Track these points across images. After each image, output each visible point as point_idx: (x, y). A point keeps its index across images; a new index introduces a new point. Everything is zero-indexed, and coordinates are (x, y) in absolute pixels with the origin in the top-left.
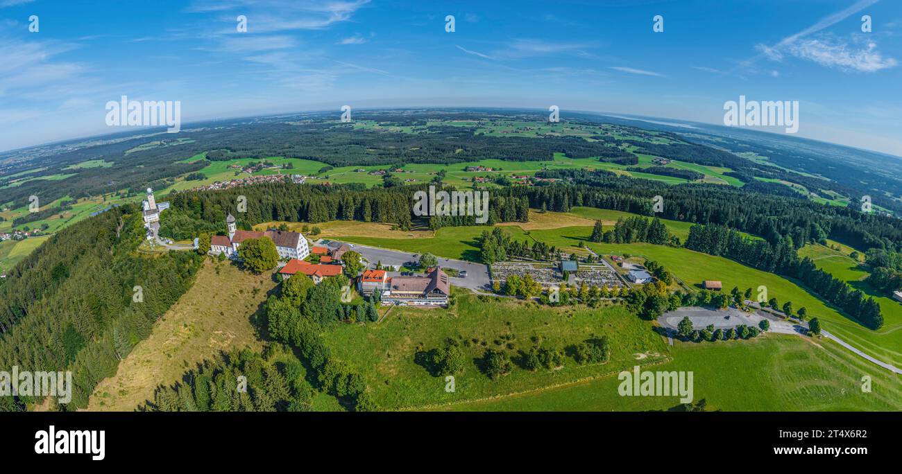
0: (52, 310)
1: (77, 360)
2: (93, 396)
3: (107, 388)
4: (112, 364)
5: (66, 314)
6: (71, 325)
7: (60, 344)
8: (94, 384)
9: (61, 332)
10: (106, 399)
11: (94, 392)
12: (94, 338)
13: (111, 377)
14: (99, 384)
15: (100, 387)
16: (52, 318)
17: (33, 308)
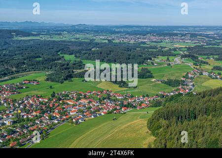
0: (211, 125)
16: (209, 129)
17: (202, 118)
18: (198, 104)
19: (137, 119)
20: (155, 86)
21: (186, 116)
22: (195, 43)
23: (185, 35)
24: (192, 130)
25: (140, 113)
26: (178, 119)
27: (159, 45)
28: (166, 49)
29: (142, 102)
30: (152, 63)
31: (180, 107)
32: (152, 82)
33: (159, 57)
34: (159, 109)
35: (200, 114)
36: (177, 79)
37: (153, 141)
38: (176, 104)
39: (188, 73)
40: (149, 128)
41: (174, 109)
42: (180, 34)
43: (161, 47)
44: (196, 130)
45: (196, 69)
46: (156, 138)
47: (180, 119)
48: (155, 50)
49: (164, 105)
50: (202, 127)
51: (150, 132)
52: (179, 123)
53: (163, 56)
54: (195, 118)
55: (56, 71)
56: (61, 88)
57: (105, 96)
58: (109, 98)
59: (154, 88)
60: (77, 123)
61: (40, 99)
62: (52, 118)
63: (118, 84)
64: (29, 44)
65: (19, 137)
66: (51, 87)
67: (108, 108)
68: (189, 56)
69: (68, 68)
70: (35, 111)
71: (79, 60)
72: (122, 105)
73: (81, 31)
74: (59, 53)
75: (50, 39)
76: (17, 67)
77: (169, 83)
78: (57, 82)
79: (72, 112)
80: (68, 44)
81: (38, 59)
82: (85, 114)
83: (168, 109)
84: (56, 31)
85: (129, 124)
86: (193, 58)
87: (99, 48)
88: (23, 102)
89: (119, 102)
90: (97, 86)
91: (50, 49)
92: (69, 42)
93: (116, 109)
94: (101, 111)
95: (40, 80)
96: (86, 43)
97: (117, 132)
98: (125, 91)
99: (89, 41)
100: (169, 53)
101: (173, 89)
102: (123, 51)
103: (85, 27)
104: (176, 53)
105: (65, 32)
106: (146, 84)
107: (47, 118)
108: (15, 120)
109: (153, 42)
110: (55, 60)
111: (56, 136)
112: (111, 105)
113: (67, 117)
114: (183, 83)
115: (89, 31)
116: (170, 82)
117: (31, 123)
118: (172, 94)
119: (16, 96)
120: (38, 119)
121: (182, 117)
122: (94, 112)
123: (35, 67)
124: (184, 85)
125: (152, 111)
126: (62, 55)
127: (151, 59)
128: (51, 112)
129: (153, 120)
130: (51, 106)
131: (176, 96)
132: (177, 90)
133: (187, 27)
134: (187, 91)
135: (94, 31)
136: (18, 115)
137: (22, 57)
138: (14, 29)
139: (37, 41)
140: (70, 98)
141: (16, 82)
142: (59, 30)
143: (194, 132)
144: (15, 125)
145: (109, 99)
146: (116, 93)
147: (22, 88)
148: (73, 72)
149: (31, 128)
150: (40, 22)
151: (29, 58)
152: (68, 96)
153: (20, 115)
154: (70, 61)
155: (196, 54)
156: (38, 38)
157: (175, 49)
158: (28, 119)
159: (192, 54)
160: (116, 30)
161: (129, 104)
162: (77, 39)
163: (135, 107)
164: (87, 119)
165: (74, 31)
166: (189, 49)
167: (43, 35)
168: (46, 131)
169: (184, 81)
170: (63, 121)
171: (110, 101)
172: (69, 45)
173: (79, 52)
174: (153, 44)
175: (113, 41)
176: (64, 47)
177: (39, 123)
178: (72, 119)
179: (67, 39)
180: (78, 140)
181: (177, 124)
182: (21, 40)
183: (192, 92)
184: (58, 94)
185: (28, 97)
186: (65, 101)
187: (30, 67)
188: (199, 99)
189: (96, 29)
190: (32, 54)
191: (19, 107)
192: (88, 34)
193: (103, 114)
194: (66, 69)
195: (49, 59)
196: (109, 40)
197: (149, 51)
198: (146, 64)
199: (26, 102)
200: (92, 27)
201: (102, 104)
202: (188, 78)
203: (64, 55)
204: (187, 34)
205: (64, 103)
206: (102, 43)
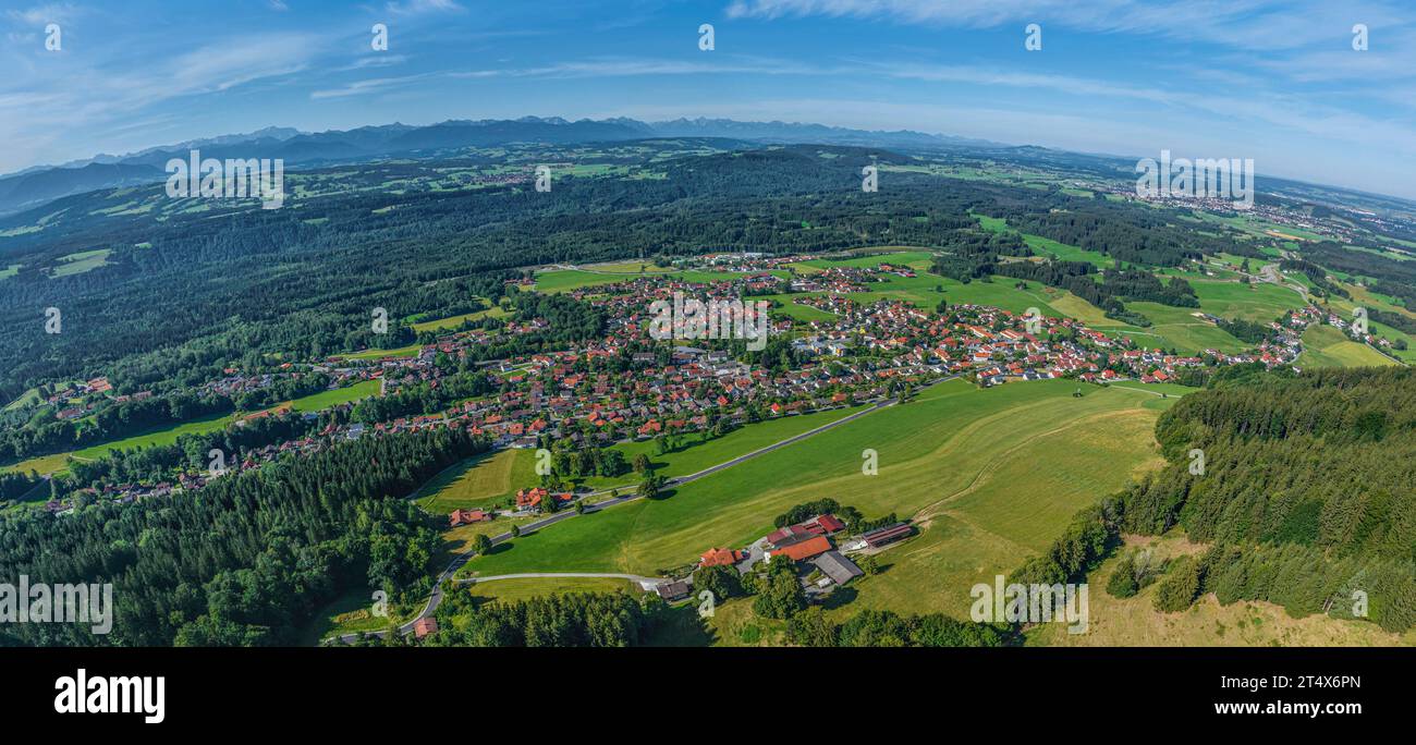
0: (1317, 463)
1: (1281, 548)
2: (1245, 604)
3: (1270, 618)
4: (1309, 604)
5: (1330, 485)
6: (1320, 503)
7: (1284, 511)
8: (1263, 595)
9: (1301, 499)
10: (1251, 626)
11: (1251, 603)
12: (1329, 550)
13: (1289, 613)
14: (1268, 603)
15: (1262, 607)
16: (1308, 472)
17: (1299, 439)
18: (1298, 402)
19: (1133, 406)
20: (1197, 332)
21: (1259, 426)
22: (1323, 233)
23: (1299, 207)
24: (1264, 466)
25: (1146, 394)
26: (1239, 429)
27: (1227, 223)
28: (1244, 237)
29: (1156, 367)
30: (1201, 268)
31: (1250, 398)
32: (1193, 319)
33: (1223, 254)
34: (1197, 393)
35: (1299, 429)
36: (1260, 323)
37: (1160, 470)
38: (1243, 390)
39: (1291, 312)
40: (1160, 436)
41: (1234, 401)
42: (1285, 201)
43: (1231, 229)
44: (1276, 465)
45: (1315, 304)
46: (1168, 465)
47: (1242, 431)
48: (1214, 235)
49: (1212, 386)
50: (1292, 463)
51: (1158, 445)
52: (1238, 440)
53: (1234, 254)
54: (1283, 435)
55: (956, 251)
56: (962, 295)
57: (1067, 333)
58: (1074, 338)
59: (1197, 336)
60: (985, 383)
61: (911, 313)
62: (929, 360)
63: (1104, 308)
64: (903, 183)
65: (853, 386)
66: (939, 289)
67: (1067, 364)
68: (1301, 266)
69: (987, 250)
70: (897, 337)
71: (1015, 232)
72: (1104, 364)
73: (1030, 163)
74: (969, 211)
75: (952, 175)
76: (870, 232)
77: (1238, 330)
78: (954, 277)
79: (979, 356)
80: (992, 190)
81: (919, 219)
82: (1007, 366)
83: (1220, 399)
84: (969, 157)
85: (1113, 413)
86: (1314, 274)
87: (1068, 209)
88: (873, 312)
89: (1098, 355)
90: (1049, 305)
91: (949, 198)
92: (996, 186)
93: (1086, 371)
94: (1049, 367)
95: (916, 269)
96: (1038, 193)
97: (1077, 427)
98: (1117, 328)
99: (1046, 188)
100: (1251, 251)
101: (1245, 349)
102: (1128, 226)
103: (1042, 154)
104: (1269, 251)
105: (989, 163)
106: (1177, 320)
107: (920, 357)
108: (851, 348)
109: (1211, 212)
110: (958, 226)
111: (933, 403)
112: (1076, 358)
113: (965, 365)
114: (1272, 337)
115: (1048, 163)
116: (1240, 328)
117: (883, 362)
118: (1238, 360)
119: (861, 297)
120: (898, 355)
121: (1249, 426)
122: (1030, 368)
123: (912, 236)
124: (1274, 343)
125: (1176, 395)
126: (976, 216)
127: (1199, 257)
128: (929, 346)
129: (1175, 417)
130: (933, 332)
131: (1248, 367)
132: (1252, 353)
133: (1306, 186)
134: (1279, 359)
135: (1061, 165)
136: (858, 339)
137: (886, 210)
138: (875, 146)
139: (922, 176)
140: (980, 322)
141: (866, 265)
142: (975, 156)
143: (1270, 470)
144: (850, 359)
145: (1074, 341)
146: (1094, 330)
147: (876, 280)
148: (996, 260)
149: (881, 373)
150: (933, 134)
151: (900, 214)
152: (976, 317)
153: (862, 340)
154: (993, 232)
155: (1322, 264)
156: (924, 170)
157: (1267, 242)
158: (878, 352)
159: (1310, 264)
160: (1119, 169)
161: (1121, 364)
162: (1017, 180)
163: (1135, 375)
164: (1010, 379)
165: (1012, 160)
166: (1305, 246)
167: (937, 163)
168: (912, 387)
169: (1276, 333)
170: (954, 372)
171: (1076, 347)
172: (994, 194)
173: (1019, 213)
174: (1211, 219)
175: (1108, 197)
176: (983, 198)
177: (899, 364)
178: (976, 373)
179: (993, 179)
180: (980, 423)
181: (1232, 439)
182: (887, 173)
183: (1291, 367)
184: (953, 307)
185: (884, 303)
186: (967, 327)
187: (899, 237)
188: (1305, 389)
189: (1067, 162)
190: (908, 206)
191: (863, 321)
192: (1045, 170)
193: (1051, 375)
194: (980, 250)
195: (944, 221)
196: (1096, 193)
197: (1197, 236)
198: (1185, 267)
199: (879, 312)
200: (1056, 154)
201: (1054, 352)
202: (1289, 326)
203: (981, 217)
204: (1306, 204)
205: (963, 332)
206: (1078, 198)
